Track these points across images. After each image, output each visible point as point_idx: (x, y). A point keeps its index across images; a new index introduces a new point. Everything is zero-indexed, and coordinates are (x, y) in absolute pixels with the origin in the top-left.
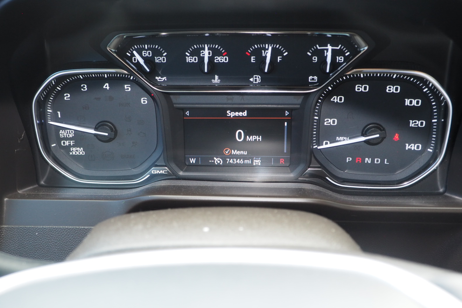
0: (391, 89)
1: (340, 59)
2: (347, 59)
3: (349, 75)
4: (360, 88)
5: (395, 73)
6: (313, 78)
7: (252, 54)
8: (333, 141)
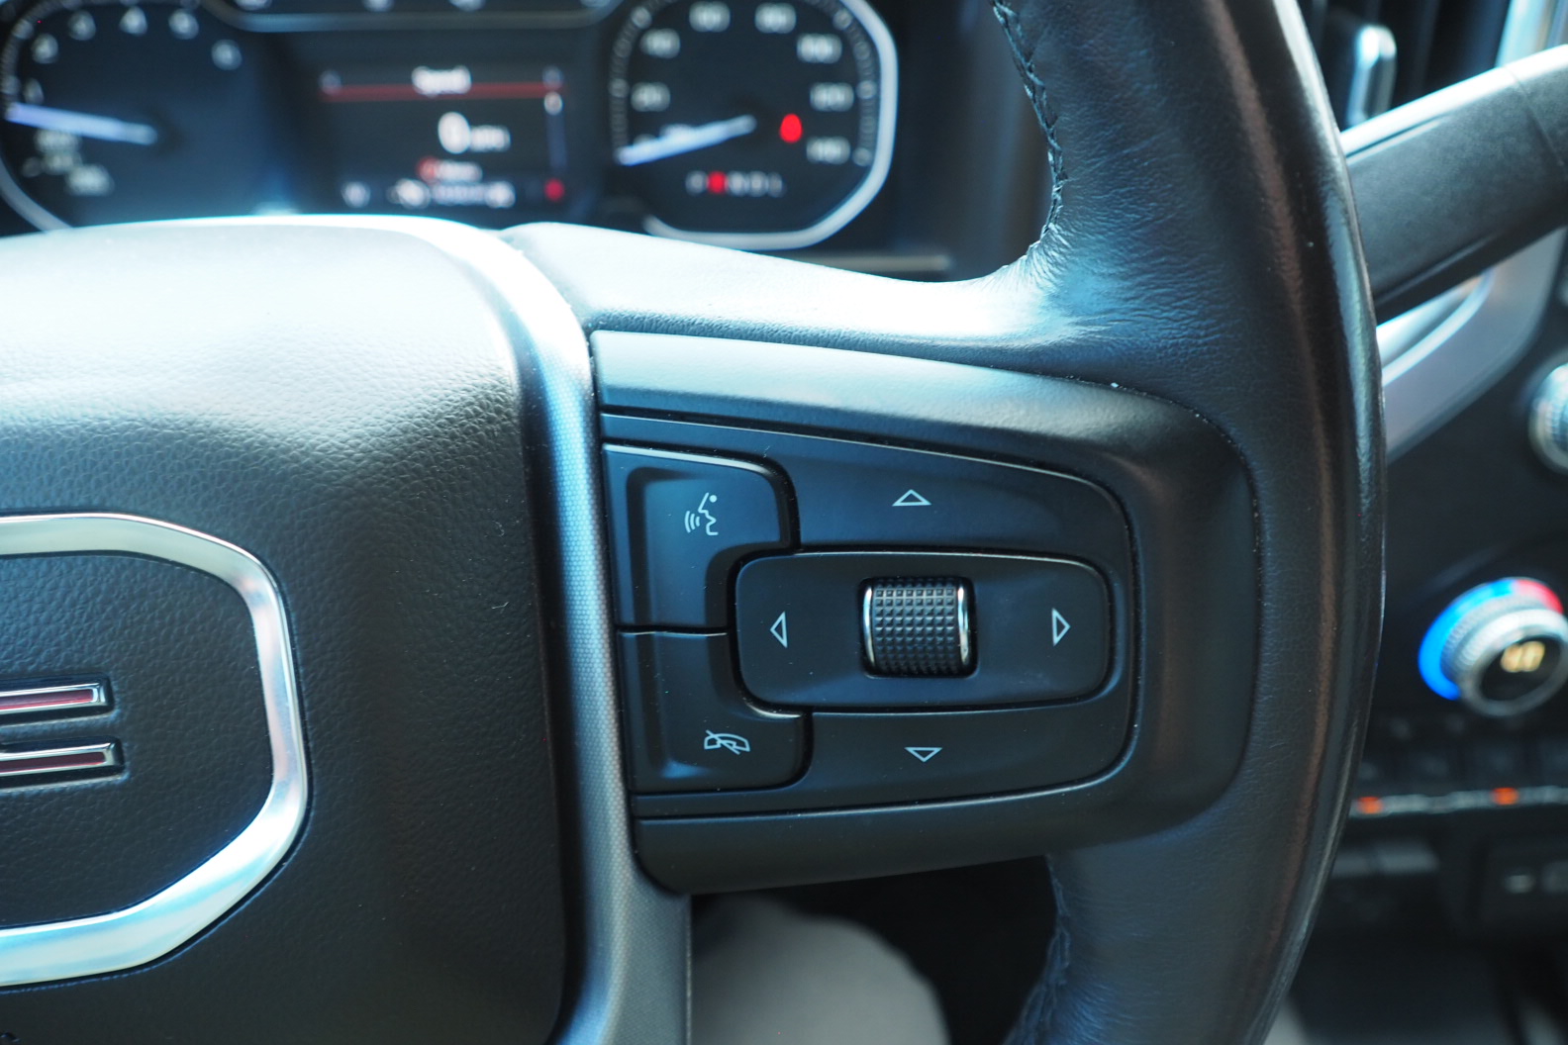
0: (773, 18)
4: (708, 17)
8: (657, 135)
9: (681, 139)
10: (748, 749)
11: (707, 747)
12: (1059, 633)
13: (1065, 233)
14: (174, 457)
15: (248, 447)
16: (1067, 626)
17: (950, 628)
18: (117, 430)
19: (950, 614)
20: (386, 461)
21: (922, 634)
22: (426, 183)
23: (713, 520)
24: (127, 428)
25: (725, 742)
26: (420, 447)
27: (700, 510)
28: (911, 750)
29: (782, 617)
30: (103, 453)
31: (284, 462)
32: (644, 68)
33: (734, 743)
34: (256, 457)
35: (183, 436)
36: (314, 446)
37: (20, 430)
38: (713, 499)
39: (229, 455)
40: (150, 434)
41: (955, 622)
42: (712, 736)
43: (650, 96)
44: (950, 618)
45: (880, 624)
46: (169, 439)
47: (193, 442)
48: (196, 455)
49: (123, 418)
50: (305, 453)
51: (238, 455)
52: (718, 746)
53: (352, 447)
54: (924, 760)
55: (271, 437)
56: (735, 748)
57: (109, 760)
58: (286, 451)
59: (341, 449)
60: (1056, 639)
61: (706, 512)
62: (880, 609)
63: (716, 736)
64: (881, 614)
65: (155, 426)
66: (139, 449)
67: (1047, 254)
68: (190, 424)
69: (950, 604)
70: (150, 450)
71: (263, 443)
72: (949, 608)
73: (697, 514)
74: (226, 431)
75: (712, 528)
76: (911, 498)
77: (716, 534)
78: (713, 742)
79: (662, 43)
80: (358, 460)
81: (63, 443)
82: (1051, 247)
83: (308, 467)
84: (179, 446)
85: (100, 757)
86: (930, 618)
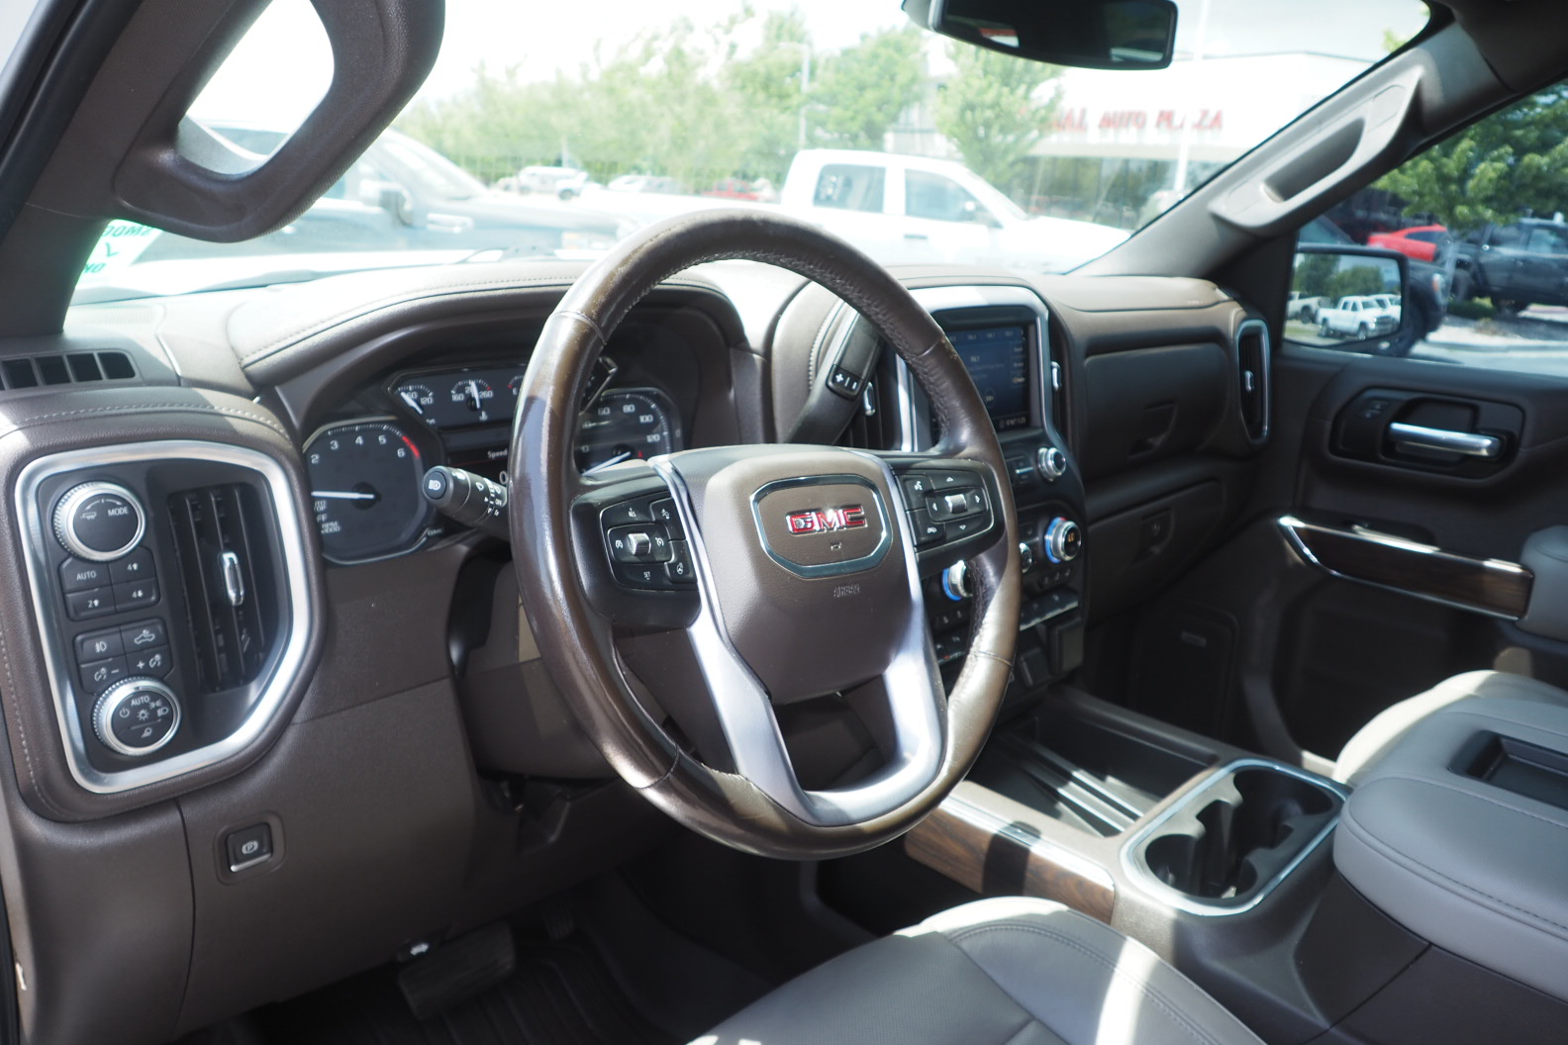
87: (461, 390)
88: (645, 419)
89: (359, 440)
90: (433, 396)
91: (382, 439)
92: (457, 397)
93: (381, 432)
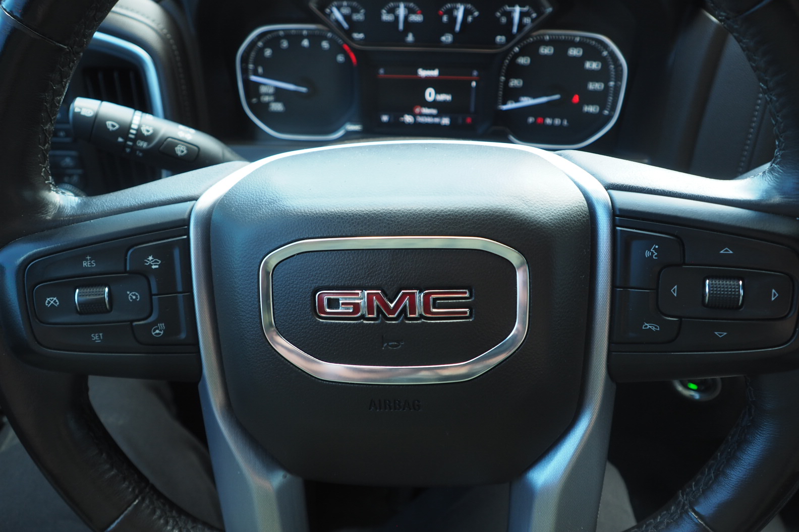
0: (574, 52)
1: (527, 20)
2: (533, 20)
3: (536, 36)
4: (546, 51)
5: (578, 35)
6: (500, 39)
7: (445, 13)
8: (517, 101)
9: (526, 101)
10: (659, 329)
11: (643, 328)
12: (774, 297)
13: (781, 168)
14: (500, 222)
15: (521, 220)
16: (777, 295)
17: (737, 293)
18: (483, 212)
19: (737, 288)
20: (559, 228)
21: (727, 294)
22: (414, 115)
23: (656, 254)
24: (486, 212)
25: (650, 327)
26: (567, 224)
27: (652, 250)
28: (716, 333)
29: (676, 287)
30: (478, 219)
31: (532, 226)
32: (515, 71)
33: (654, 327)
34: (524, 224)
35: (503, 216)
36: (540, 221)
37: (453, 211)
38: (657, 247)
39: (516, 222)
40: (493, 214)
41: (739, 291)
42: (646, 324)
43: (515, 83)
44: (737, 290)
45: (712, 290)
46: (498, 216)
47: (505, 218)
48: (506, 222)
49: (484, 209)
50: (538, 223)
51: (518, 222)
52: (648, 328)
53: (550, 222)
54: (720, 337)
55: (527, 218)
56: (654, 329)
57: (468, 314)
58: (532, 222)
59: (547, 223)
60: (773, 299)
61: (654, 251)
62: (712, 286)
63: (647, 325)
64: (712, 287)
65: (494, 212)
66: (489, 219)
67: (772, 174)
68: (504, 212)
69: (737, 285)
70: (493, 219)
71: (525, 219)
72: (737, 287)
73: (650, 251)
74: (515, 215)
75: (655, 256)
76: (726, 251)
77: (656, 258)
78: (646, 326)
79: (523, 61)
80: (552, 227)
81: (467, 216)
82: (774, 172)
83: (538, 228)
84: (501, 219)
85: (466, 313)
86: (730, 290)
87: (392, 11)
88: (592, 65)
89: (306, 43)
90: (365, 14)
91: (325, 45)
92: (386, 17)
93: (325, 38)
